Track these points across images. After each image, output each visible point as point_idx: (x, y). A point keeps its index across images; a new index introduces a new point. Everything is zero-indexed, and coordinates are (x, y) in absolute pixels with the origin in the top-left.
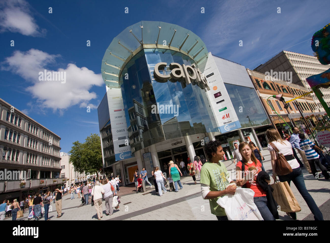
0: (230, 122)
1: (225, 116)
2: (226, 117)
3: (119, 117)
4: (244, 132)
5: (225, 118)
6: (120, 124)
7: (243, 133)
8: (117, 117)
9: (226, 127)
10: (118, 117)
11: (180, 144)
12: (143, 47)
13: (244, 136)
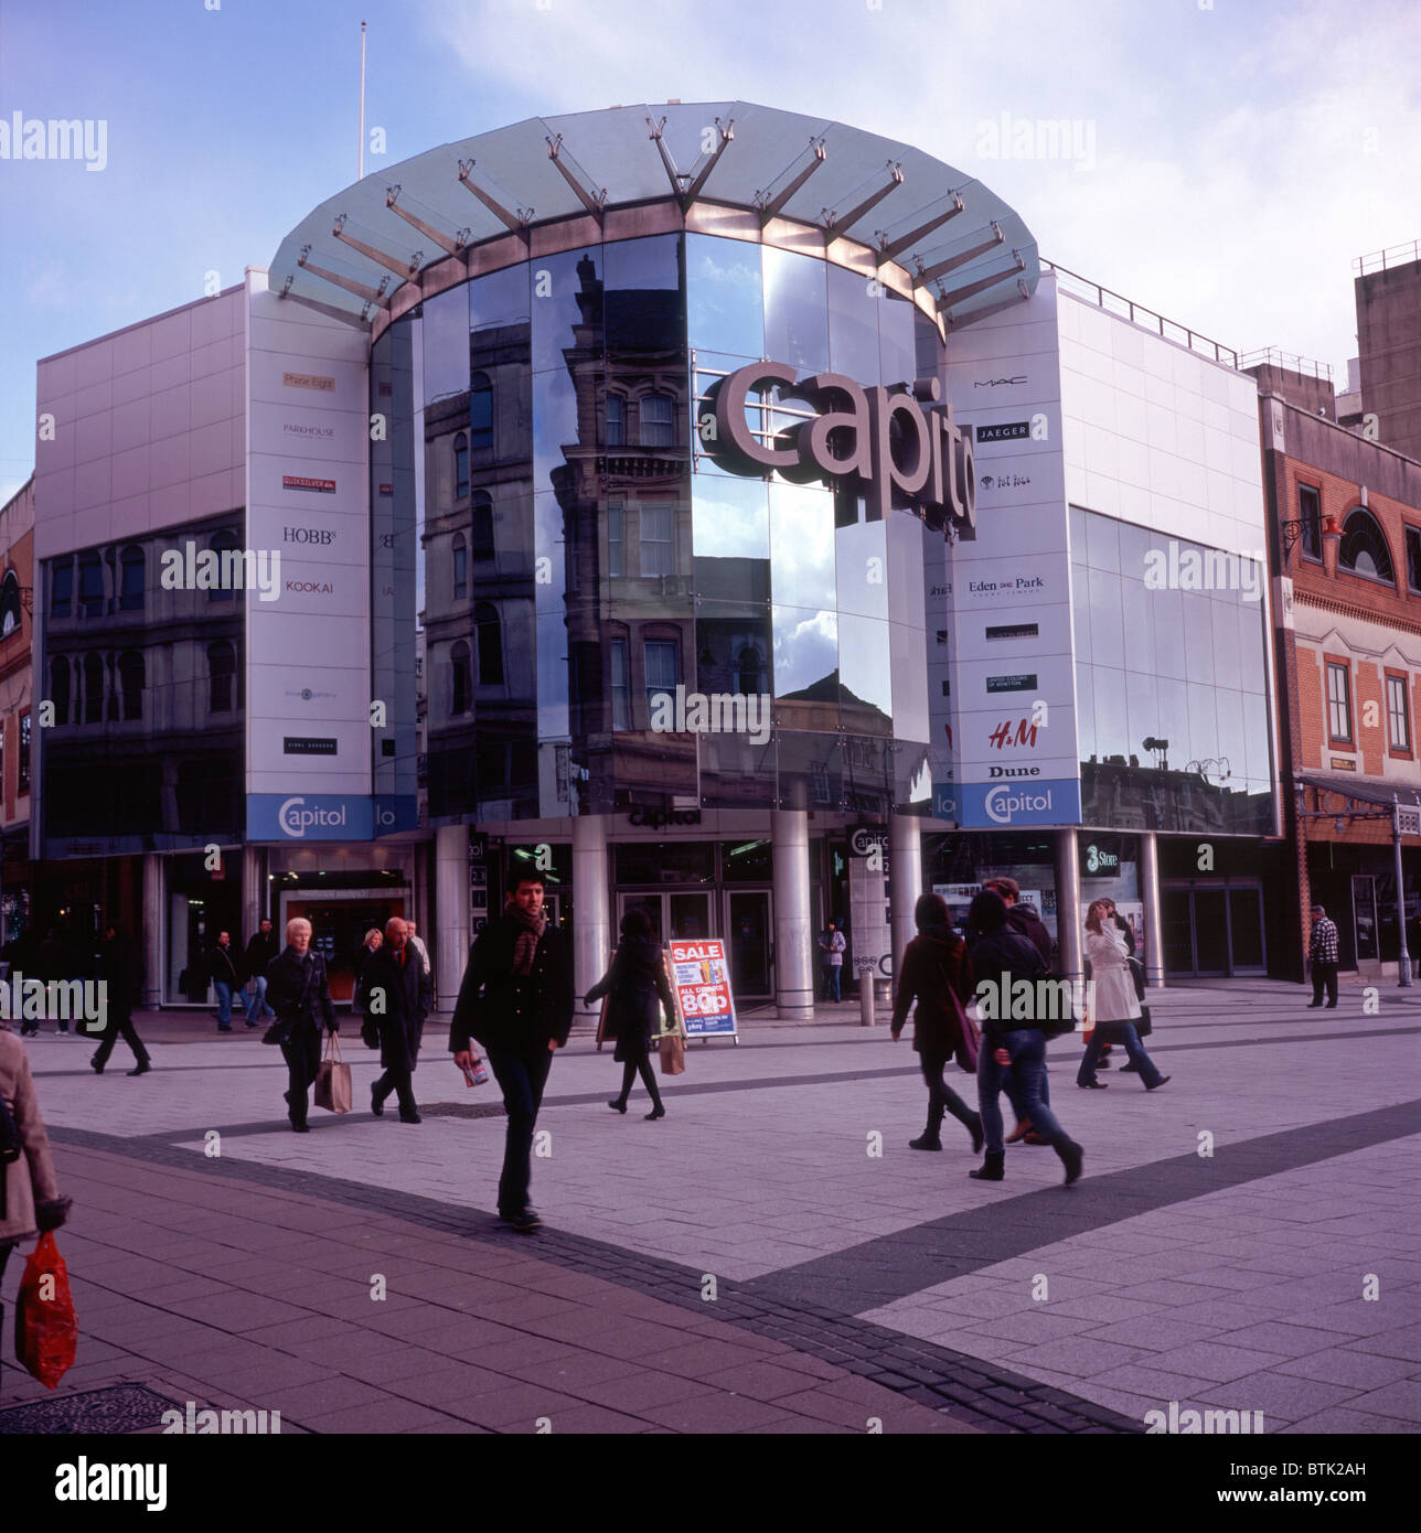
0: (1031, 777)
1: (1013, 732)
2: (1013, 738)
3: (309, 536)
4: (1093, 850)
5: (1009, 741)
6: (315, 587)
7: (1084, 857)
8: (295, 535)
9: (997, 796)
10: (302, 536)
11: (684, 828)
12: (684, 221)
13: (1084, 871)
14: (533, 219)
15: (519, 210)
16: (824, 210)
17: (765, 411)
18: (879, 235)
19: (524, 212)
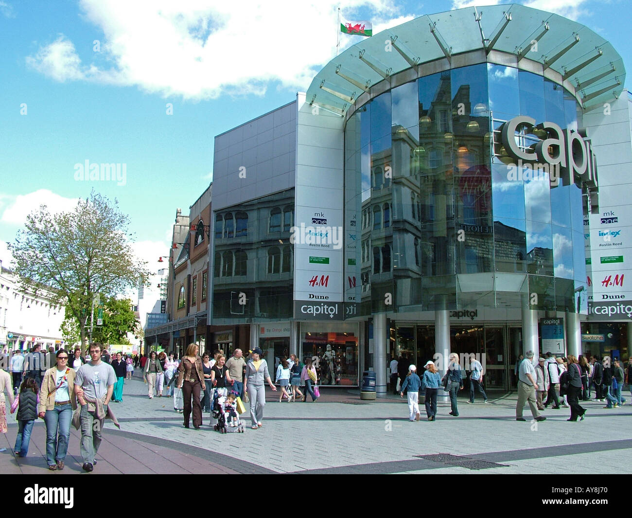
0: (620, 299)
12: (486, 58)
14: (420, 62)
15: (414, 58)
16: (543, 56)
17: (521, 138)
18: (564, 68)
19: (416, 59)
